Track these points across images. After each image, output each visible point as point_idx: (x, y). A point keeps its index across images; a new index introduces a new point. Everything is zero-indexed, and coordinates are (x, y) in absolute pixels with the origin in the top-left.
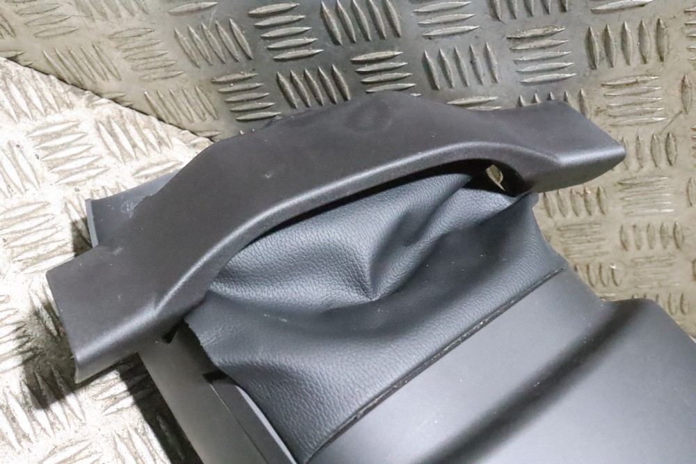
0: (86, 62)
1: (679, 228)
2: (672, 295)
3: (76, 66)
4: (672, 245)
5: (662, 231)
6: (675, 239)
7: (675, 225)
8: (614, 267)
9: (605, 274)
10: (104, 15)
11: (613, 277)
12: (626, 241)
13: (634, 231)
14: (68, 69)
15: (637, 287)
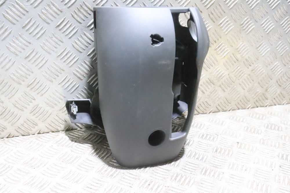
0: (57, 122)
1: (210, 79)
2: (224, 100)
3: (54, 125)
4: (212, 85)
5: (207, 82)
6: (211, 82)
7: (208, 78)
8: (206, 100)
9: (206, 104)
10: (56, 104)
11: (208, 104)
12: (202, 90)
13: (202, 86)
14: (53, 127)
15: (215, 103)
